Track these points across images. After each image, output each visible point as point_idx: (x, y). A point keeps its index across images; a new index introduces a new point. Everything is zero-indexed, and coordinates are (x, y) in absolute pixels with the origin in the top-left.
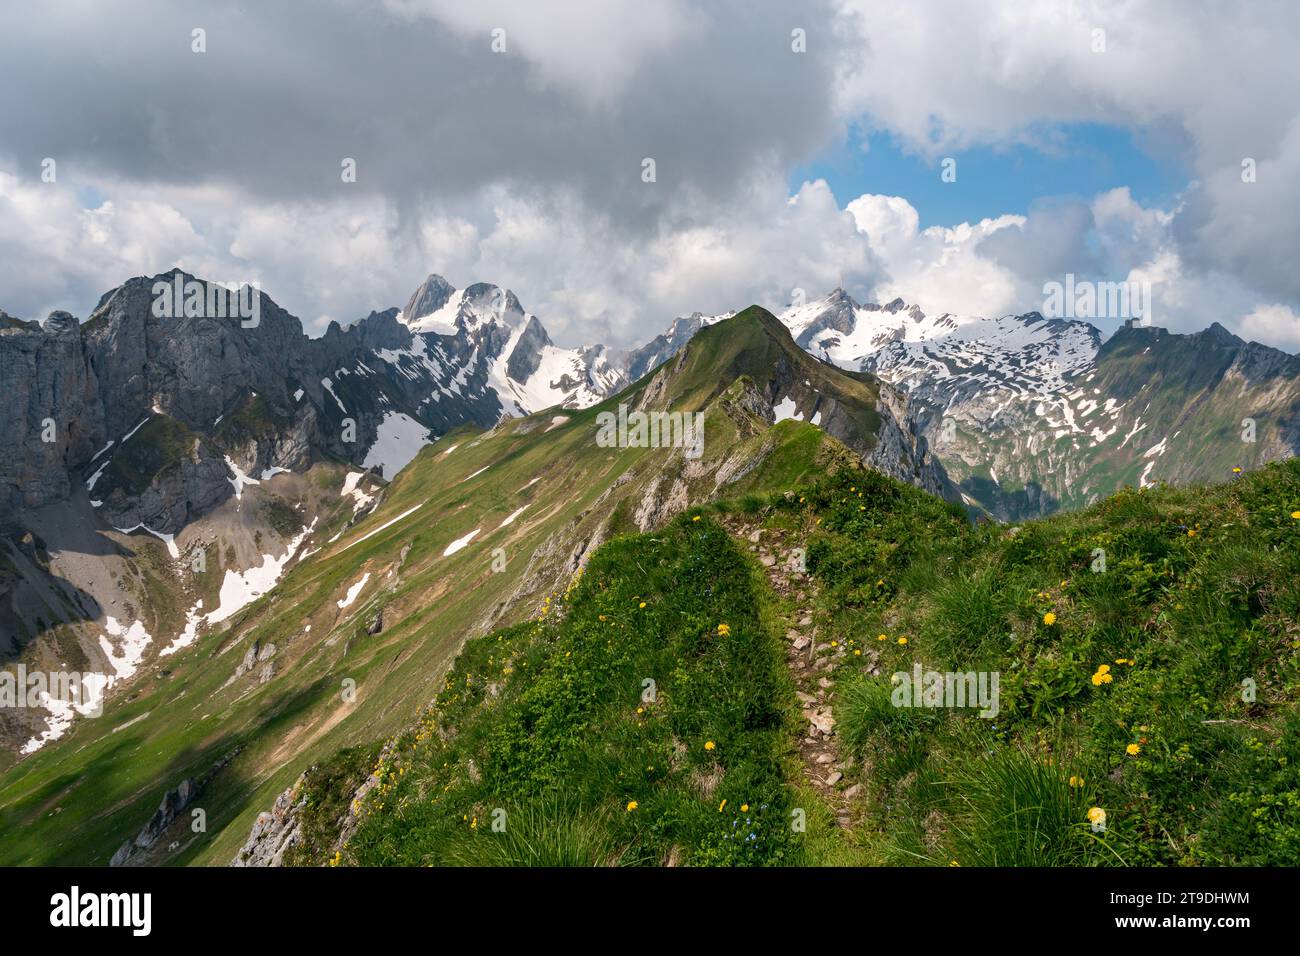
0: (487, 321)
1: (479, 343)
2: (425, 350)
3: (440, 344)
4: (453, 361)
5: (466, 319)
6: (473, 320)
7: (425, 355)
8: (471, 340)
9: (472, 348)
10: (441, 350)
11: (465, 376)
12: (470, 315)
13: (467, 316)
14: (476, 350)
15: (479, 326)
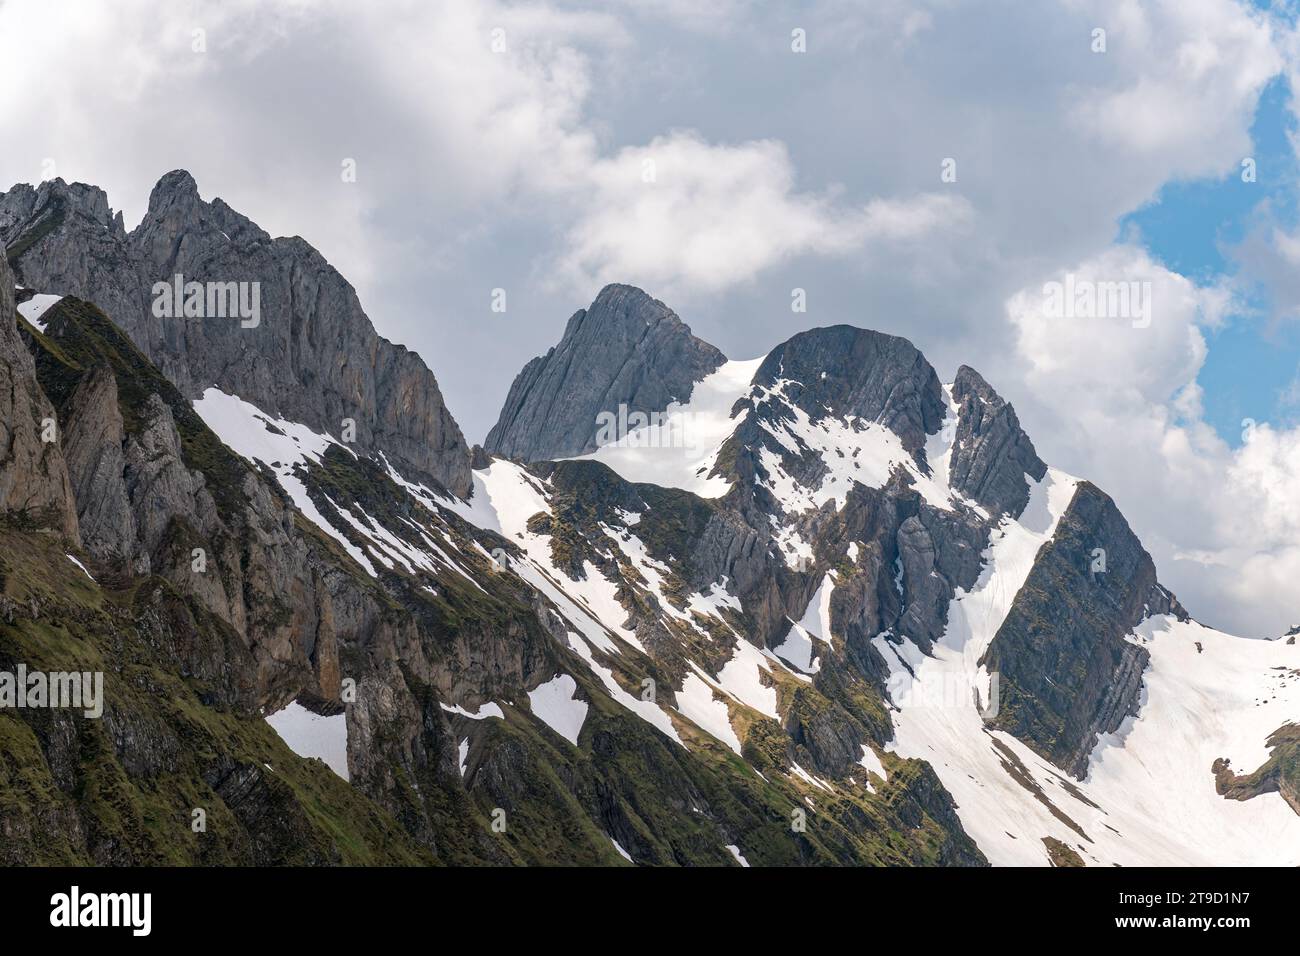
0: (877, 476)
1: (840, 561)
2: (538, 525)
3: (633, 518)
4: (700, 604)
5: (770, 460)
6: (806, 466)
7: (539, 548)
8: (798, 552)
9: (809, 581)
10: (635, 550)
11: (767, 680)
12: (792, 446)
13: (776, 448)
14: (827, 587)
15: (834, 492)
